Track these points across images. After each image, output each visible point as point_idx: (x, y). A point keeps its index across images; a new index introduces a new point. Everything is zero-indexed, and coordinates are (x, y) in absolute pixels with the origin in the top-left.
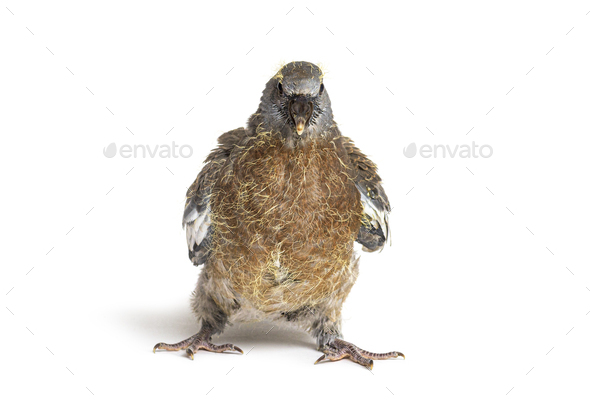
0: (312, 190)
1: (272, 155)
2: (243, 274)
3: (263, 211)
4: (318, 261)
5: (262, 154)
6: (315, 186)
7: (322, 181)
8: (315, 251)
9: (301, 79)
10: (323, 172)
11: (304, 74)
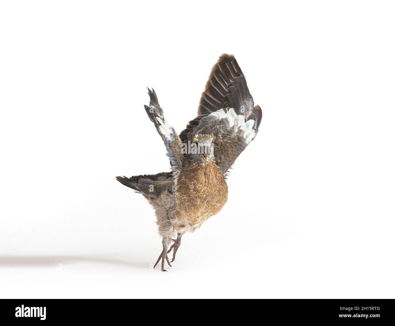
0: (214, 180)
1: (200, 170)
2: (193, 214)
3: (200, 191)
4: (218, 205)
5: (196, 171)
6: (214, 179)
7: (216, 176)
8: (217, 202)
9: (205, 141)
10: (215, 173)
11: (206, 139)
